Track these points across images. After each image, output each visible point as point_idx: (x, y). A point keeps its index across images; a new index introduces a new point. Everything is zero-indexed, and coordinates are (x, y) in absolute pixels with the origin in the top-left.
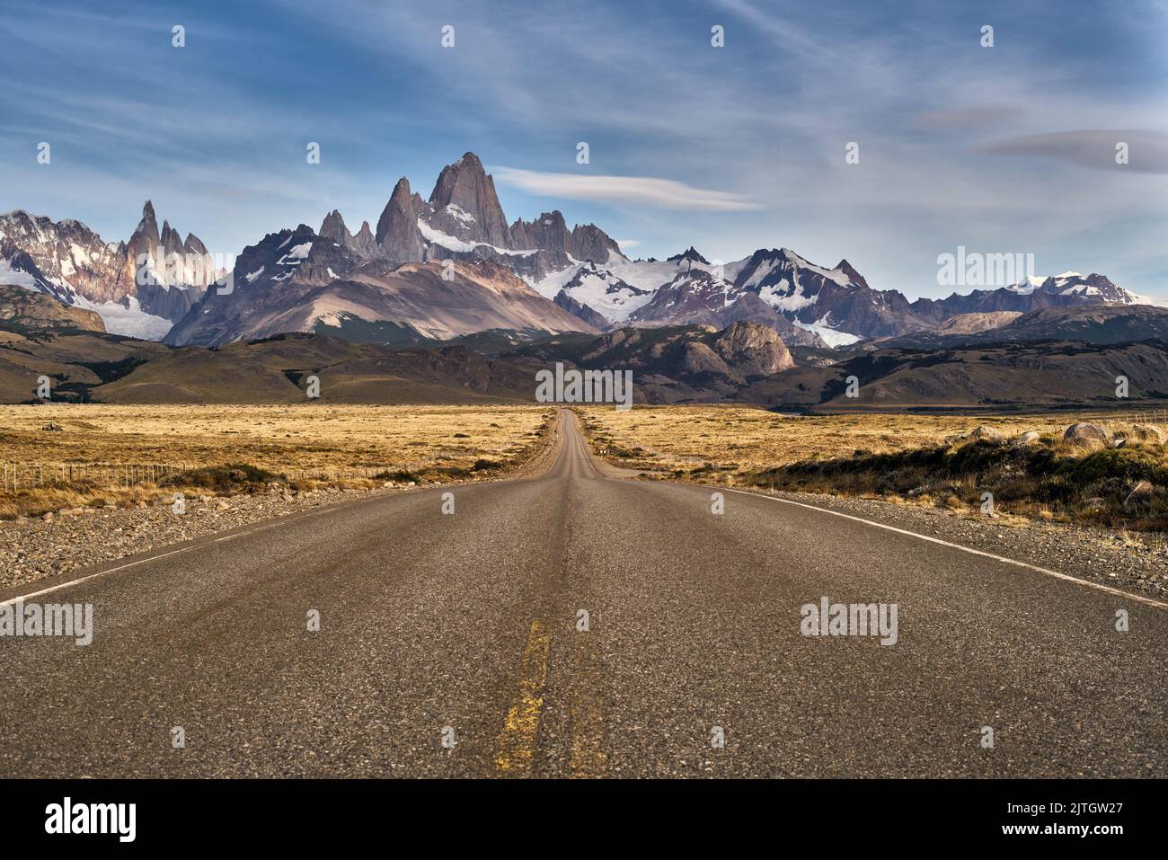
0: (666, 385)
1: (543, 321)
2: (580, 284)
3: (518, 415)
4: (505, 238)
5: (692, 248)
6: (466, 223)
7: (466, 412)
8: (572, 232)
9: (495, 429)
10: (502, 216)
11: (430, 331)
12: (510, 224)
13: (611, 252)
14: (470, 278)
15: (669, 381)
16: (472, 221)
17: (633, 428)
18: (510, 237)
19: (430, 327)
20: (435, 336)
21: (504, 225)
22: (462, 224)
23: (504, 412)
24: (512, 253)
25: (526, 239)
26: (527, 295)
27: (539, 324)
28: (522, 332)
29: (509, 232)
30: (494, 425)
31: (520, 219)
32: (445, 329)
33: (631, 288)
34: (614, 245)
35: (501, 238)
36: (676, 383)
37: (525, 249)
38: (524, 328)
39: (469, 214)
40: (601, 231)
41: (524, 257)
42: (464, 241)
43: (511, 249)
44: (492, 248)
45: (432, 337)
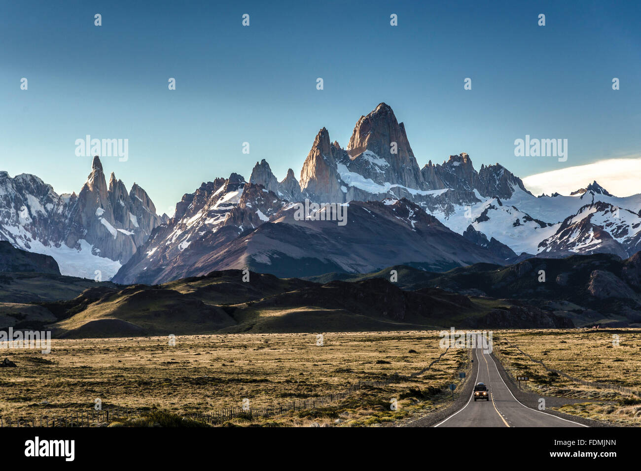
0: (574, 311)
1: (454, 254)
2: (487, 219)
3: (434, 341)
4: (416, 179)
5: (595, 182)
6: (381, 168)
7: (386, 339)
8: (479, 172)
9: (413, 354)
10: (413, 160)
11: (351, 266)
12: (421, 166)
13: (516, 187)
14: (386, 217)
15: (577, 307)
16: (386, 166)
17: (545, 353)
18: (422, 179)
19: (350, 262)
20: (356, 270)
21: (416, 168)
22: (377, 168)
23: (420, 338)
24: (424, 193)
25: (436, 181)
26: (438, 231)
27: (451, 257)
28: (435, 265)
29: (421, 173)
30: (412, 351)
31: (430, 162)
32: (365, 264)
33: (537, 221)
34: (518, 182)
35: (414, 179)
36: (583, 309)
37: (435, 188)
38: (437, 261)
39: (383, 159)
40: (506, 170)
41: (435, 196)
42: (380, 183)
43: (422, 189)
44: (405, 190)
45: (353, 271)
